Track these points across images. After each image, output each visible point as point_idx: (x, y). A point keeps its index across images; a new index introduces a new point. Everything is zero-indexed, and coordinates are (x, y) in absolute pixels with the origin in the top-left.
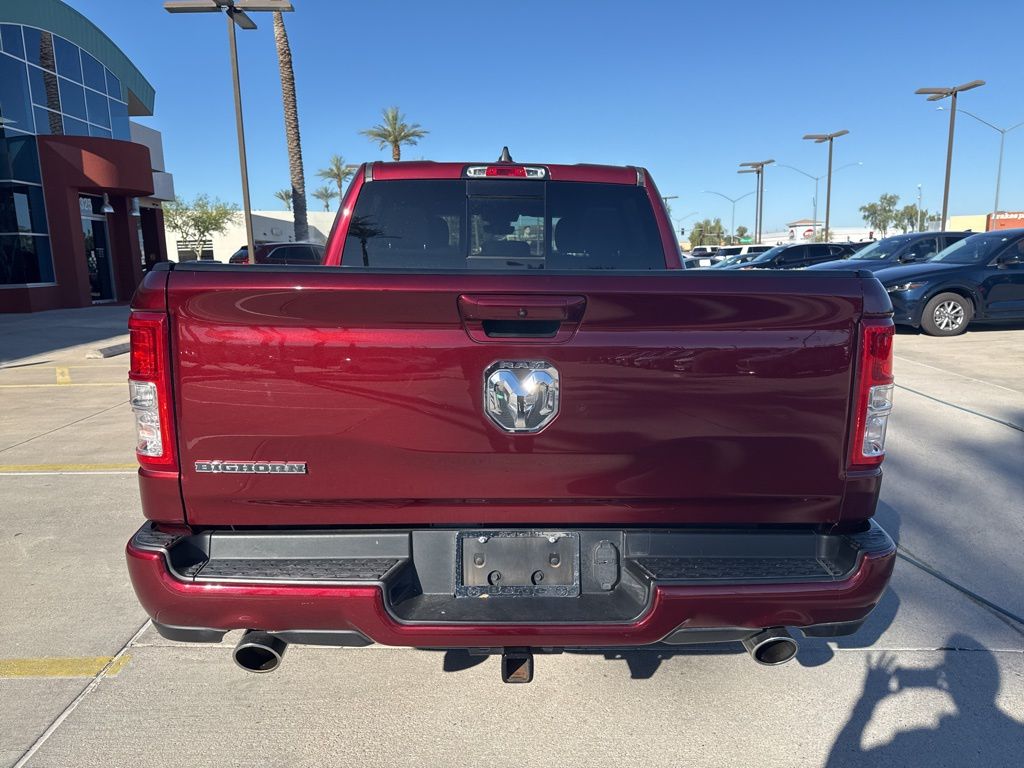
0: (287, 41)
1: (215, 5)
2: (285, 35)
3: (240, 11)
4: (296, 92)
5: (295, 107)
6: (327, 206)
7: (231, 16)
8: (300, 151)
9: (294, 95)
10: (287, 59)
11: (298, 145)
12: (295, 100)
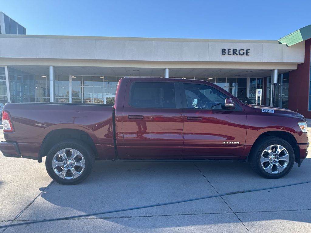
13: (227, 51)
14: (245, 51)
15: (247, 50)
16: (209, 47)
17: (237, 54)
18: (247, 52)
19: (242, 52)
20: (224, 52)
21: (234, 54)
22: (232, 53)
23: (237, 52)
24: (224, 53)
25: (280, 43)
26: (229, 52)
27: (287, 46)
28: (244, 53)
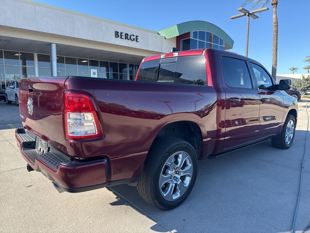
0: (277, 19)
1: (244, 14)
2: (277, 17)
3: (252, 14)
4: (278, 35)
5: (277, 40)
6: (309, 72)
7: (249, 16)
8: (277, 54)
9: (277, 36)
10: (276, 25)
11: (276, 52)
12: (277, 37)
13: (119, 34)
14: (135, 37)
15: (137, 37)
16: (103, 26)
17: (128, 39)
18: (137, 39)
19: (132, 37)
20: (117, 34)
21: (125, 39)
22: (124, 37)
23: (129, 37)
24: (117, 36)
25: (159, 34)
26: (121, 36)
27: (165, 38)
28: (134, 39)
